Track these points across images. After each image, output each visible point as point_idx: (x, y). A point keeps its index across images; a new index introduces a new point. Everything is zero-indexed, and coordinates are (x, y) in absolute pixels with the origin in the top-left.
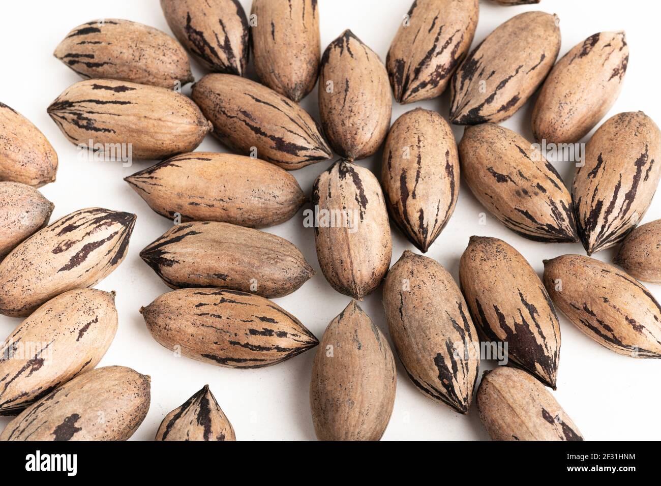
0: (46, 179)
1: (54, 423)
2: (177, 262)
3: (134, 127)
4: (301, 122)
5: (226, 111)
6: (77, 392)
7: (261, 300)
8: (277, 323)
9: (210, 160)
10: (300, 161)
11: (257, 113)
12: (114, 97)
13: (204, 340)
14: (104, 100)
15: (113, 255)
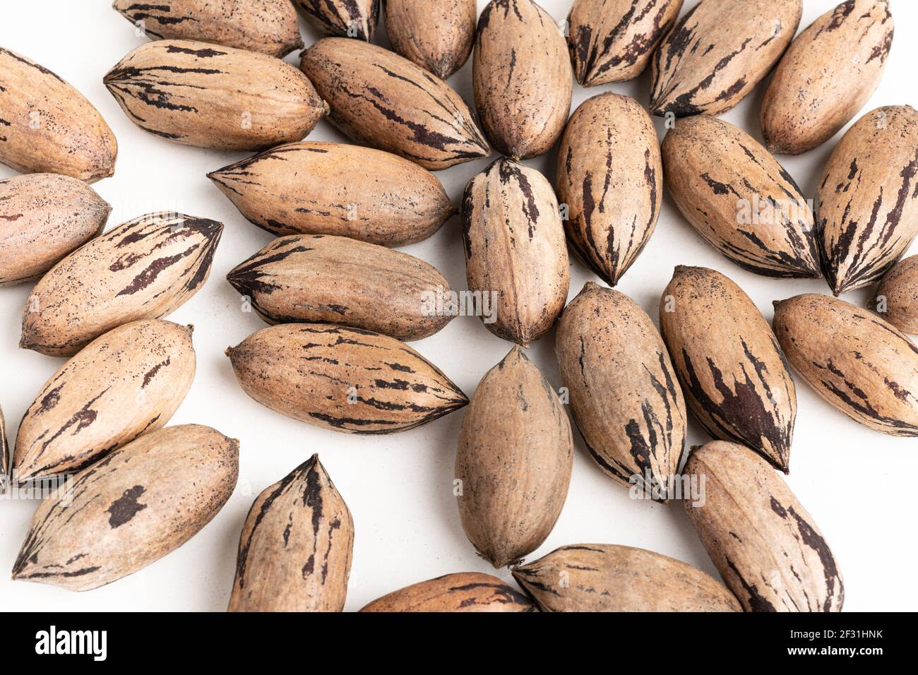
0: (100, 172)
1: (109, 497)
2: (278, 287)
3: (223, 104)
4: (450, 106)
5: (348, 88)
6: (141, 456)
7: (393, 342)
8: (414, 372)
9: (325, 152)
10: (447, 157)
11: (391, 91)
12: (197, 63)
13: (314, 393)
14: (183, 68)
15: (191, 276)
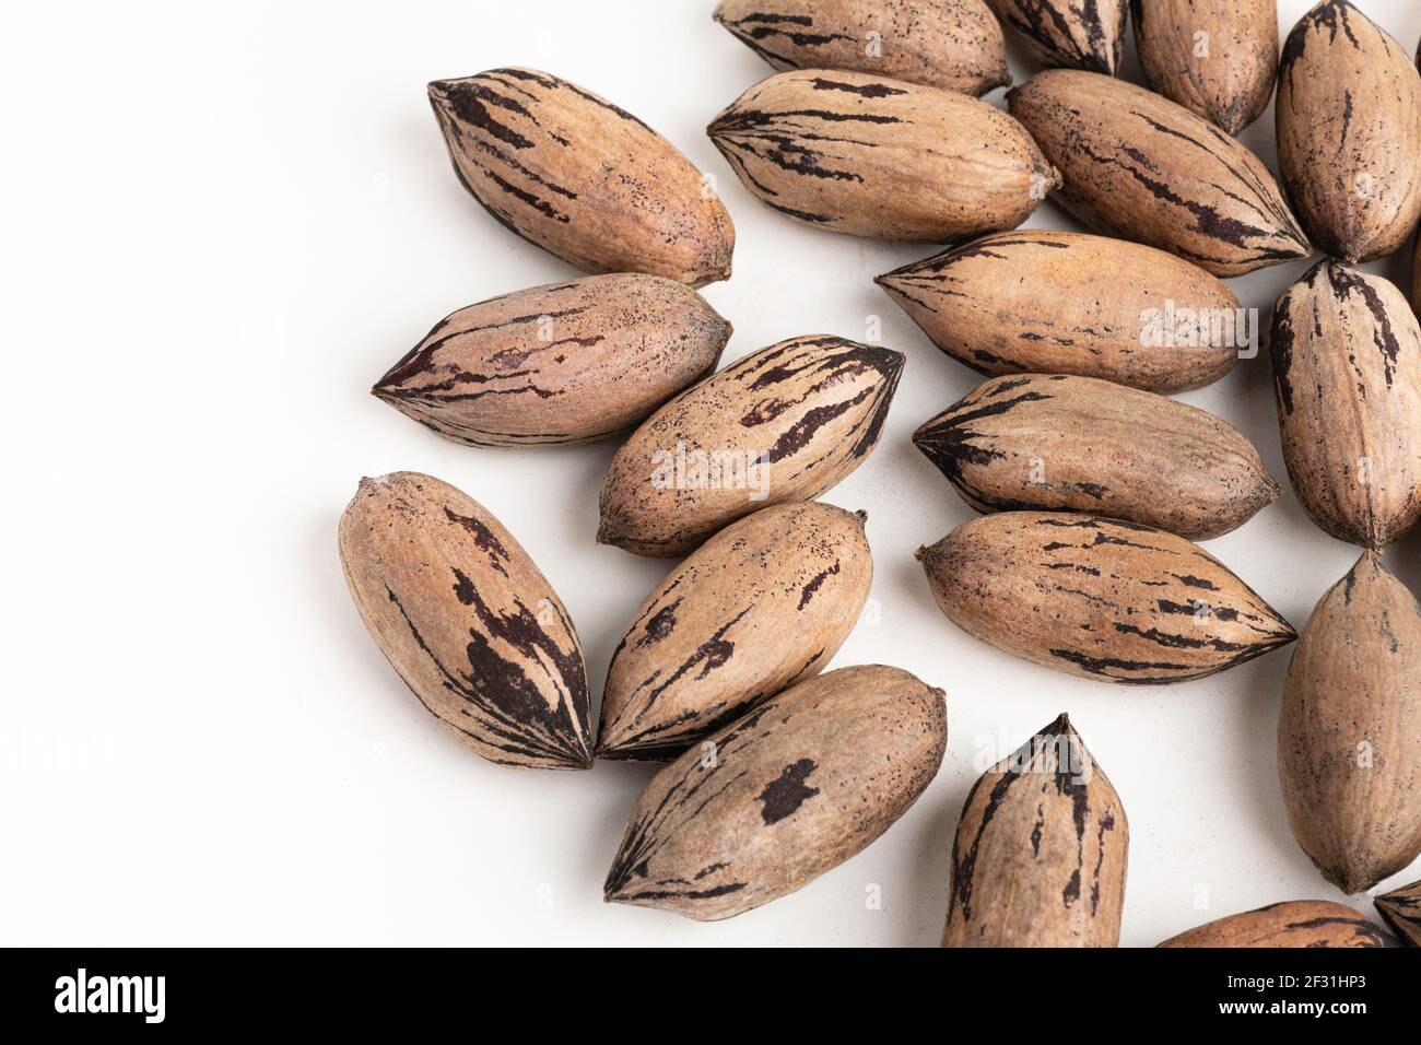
0: (711, 272)
1: (761, 776)
2: (1000, 455)
3: (904, 170)
4: (1250, 177)
5: (1092, 147)
6: (806, 713)
7: (1181, 543)
8: (1217, 589)
9: (1065, 246)
10: (1247, 257)
11: (1161, 155)
12: (862, 107)
13: (1061, 619)
14: (841, 113)
15: (860, 435)
